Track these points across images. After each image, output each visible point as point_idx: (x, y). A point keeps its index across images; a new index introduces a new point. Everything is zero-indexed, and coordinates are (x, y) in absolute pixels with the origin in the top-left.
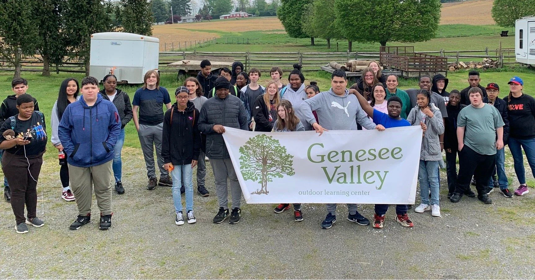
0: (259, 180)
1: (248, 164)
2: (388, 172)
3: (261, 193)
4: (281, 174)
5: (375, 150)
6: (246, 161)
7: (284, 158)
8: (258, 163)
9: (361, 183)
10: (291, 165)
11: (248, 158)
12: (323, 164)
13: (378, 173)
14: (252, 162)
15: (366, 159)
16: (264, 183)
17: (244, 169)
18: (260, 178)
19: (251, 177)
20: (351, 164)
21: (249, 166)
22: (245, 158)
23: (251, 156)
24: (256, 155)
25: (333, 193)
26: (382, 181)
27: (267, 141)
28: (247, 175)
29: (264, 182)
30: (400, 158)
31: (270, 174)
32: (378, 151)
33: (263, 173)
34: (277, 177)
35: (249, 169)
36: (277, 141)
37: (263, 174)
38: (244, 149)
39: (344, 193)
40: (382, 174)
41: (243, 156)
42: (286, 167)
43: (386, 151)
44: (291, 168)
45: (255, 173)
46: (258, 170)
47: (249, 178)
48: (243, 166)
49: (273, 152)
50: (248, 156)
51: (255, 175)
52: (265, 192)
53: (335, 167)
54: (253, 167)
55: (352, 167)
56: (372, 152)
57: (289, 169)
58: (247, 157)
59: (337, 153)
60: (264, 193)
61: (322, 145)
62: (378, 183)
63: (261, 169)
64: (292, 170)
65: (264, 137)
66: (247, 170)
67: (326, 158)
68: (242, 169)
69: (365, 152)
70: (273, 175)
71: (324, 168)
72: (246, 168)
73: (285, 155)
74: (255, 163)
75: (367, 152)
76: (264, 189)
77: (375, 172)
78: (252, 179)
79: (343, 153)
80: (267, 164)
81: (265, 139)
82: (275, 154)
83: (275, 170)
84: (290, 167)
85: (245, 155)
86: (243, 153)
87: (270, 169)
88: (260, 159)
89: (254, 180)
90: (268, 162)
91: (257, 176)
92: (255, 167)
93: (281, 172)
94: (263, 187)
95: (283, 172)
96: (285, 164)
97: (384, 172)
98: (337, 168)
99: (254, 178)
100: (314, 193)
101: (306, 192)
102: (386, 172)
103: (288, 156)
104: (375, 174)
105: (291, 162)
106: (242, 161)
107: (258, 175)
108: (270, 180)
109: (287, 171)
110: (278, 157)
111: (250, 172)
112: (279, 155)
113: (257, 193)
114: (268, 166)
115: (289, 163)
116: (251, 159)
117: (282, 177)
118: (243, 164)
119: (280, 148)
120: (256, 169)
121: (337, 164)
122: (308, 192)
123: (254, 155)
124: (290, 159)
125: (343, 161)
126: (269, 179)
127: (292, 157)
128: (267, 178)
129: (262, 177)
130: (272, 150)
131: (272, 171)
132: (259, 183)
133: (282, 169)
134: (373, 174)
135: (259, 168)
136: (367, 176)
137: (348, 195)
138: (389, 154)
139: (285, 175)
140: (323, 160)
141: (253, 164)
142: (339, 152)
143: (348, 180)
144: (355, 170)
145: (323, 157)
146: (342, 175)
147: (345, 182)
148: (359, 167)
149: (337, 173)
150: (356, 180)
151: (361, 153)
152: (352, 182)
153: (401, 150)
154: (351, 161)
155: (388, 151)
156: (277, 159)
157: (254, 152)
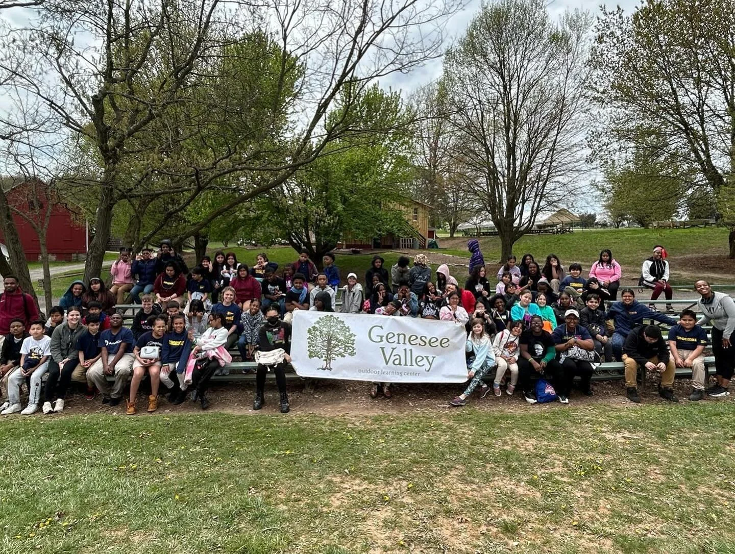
0: (324, 358)
1: (315, 344)
2: (436, 357)
3: (326, 369)
4: (343, 354)
5: (426, 337)
6: (313, 341)
7: (347, 337)
8: (323, 343)
9: (413, 365)
10: (353, 344)
11: (316, 339)
12: (382, 344)
13: (427, 357)
14: (318, 342)
15: (417, 344)
16: (328, 361)
17: (311, 348)
19: (317, 355)
20: (405, 347)
22: (313, 339)
23: (318, 337)
24: (323, 336)
25: (389, 374)
26: (431, 365)
27: (334, 321)
28: (314, 353)
29: (328, 359)
30: (448, 347)
31: (334, 353)
32: (428, 339)
33: (327, 352)
34: (340, 356)
35: (316, 348)
36: (343, 322)
37: (328, 354)
38: (312, 331)
39: (398, 373)
40: (430, 359)
41: (311, 336)
42: (348, 346)
43: (435, 340)
44: (353, 348)
45: (321, 352)
47: (315, 356)
48: (311, 346)
49: (338, 331)
50: (315, 337)
53: (391, 348)
54: (319, 347)
55: (405, 350)
56: (423, 338)
57: (351, 348)
59: (394, 335)
60: (328, 369)
61: (381, 327)
62: (427, 366)
63: (326, 348)
64: (354, 350)
65: (332, 317)
66: (314, 349)
67: (384, 339)
68: (309, 349)
69: (417, 338)
70: (336, 354)
71: (382, 348)
72: (313, 347)
74: (321, 343)
75: (419, 338)
76: (328, 365)
77: (425, 357)
79: (399, 335)
80: (332, 345)
81: (332, 320)
82: (340, 333)
83: (338, 350)
84: (353, 346)
85: (313, 336)
86: (311, 334)
87: (334, 349)
88: (326, 340)
89: (319, 358)
90: (333, 342)
91: (322, 354)
92: (321, 347)
95: (345, 352)
96: (348, 343)
97: (432, 357)
98: (393, 349)
99: (319, 356)
100: (372, 372)
101: (365, 371)
102: (434, 357)
103: (351, 335)
105: (354, 340)
106: (310, 341)
107: (324, 353)
108: (334, 358)
109: (349, 351)
110: (342, 336)
111: (316, 351)
112: (343, 334)
113: (322, 369)
115: (352, 342)
117: (344, 356)
118: (310, 344)
119: (345, 328)
120: (322, 349)
121: (394, 345)
122: (367, 371)
123: (321, 336)
124: (353, 338)
125: (398, 343)
126: (332, 358)
127: (355, 336)
128: (331, 356)
129: (326, 355)
130: (337, 329)
131: (336, 351)
132: (323, 360)
133: (345, 350)
134: (423, 359)
135: (324, 348)
136: (418, 360)
137: (401, 375)
138: (438, 343)
139: (346, 355)
140: (382, 341)
141: (319, 344)
143: (403, 362)
144: (408, 353)
145: (382, 337)
146: (398, 357)
147: (400, 364)
148: (411, 350)
149: (393, 354)
150: (409, 363)
151: (414, 338)
152: (406, 365)
153: (448, 340)
154: (404, 343)
155: (437, 340)
156: (341, 338)
157: (321, 332)
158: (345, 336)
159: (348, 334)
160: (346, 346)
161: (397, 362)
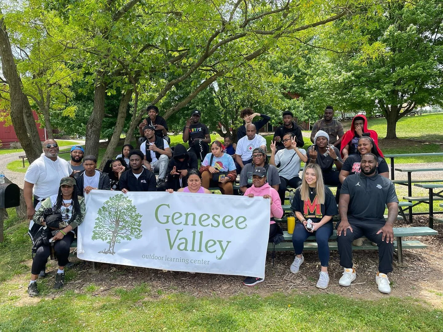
0: (108, 240)
1: (102, 225)
2: (230, 242)
3: (108, 253)
4: (130, 236)
5: (219, 216)
6: (101, 222)
7: (133, 218)
8: (111, 225)
9: (202, 251)
10: (139, 226)
11: (104, 220)
12: (167, 226)
13: (220, 242)
14: (106, 223)
15: (209, 225)
16: (112, 244)
17: (98, 229)
18: (110, 239)
19: (101, 237)
20: (194, 228)
21: (103, 227)
22: (101, 219)
23: (107, 218)
24: (111, 217)
25: (173, 260)
26: (224, 251)
27: (123, 200)
28: (99, 234)
29: (112, 242)
30: (244, 228)
31: (120, 236)
32: (222, 217)
33: (113, 234)
34: (126, 239)
35: (102, 229)
36: (131, 201)
37: (113, 236)
38: (102, 211)
39: (184, 260)
40: (224, 244)
41: (100, 217)
42: (135, 228)
43: (230, 218)
44: (140, 230)
45: (107, 234)
46: (110, 231)
47: (99, 238)
48: (98, 227)
49: (125, 211)
50: (104, 218)
51: (106, 235)
52: (112, 252)
53: (177, 230)
54: (106, 228)
55: (194, 232)
56: (216, 217)
57: (137, 230)
58: (102, 219)
59: (181, 215)
60: (110, 253)
61: (168, 206)
62: (219, 253)
63: (113, 230)
64: (140, 232)
65: (122, 197)
66: (100, 230)
67: (170, 219)
68: (95, 229)
69: (209, 217)
70: (122, 237)
71: (168, 231)
72: (100, 228)
73: (135, 214)
74: (109, 225)
75: (211, 217)
76: (111, 249)
77: (218, 241)
78: (102, 238)
79: (187, 215)
80: (120, 227)
81: (122, 199)
82: (127, 213)
83: (125, 233)
84: (139, 228)
85: (102, 216)
86: (100, 215)
87: (121, 231)
88: (114, 221)
89: (103, 240)
90: (120, 224)
91: (107, 236)
92: (107, 229)
93: (130, 235)
94: (110, 247)
95: (132, 235)
96: (134, 225)
97: (227, 242)
98: (179, 231)
99: (104, 238)
100: (156, 258)
101: (149, 256)
102: (229, 242)
103: (137, 216)
104: (218, 243)
105: (140, 222)
106: (98, 221)
107: (109, 236)
108: (119, 241)
109: (136, 233)
110: (129, 217)
111: (102, 232)
112: (130, 214)
113: (104, 253)
114: (120, 228)
115: (138, 223)
116: (106, 221)
117: (130, 239)
118: (97, 224)
119: (131, 208)
120: (108, 230)
121: (180, 227)
122: (151, 256)
123: (109, 217)
124: (139, 219)
125: (186, 224)
126: (117, 240)
127: (141, 216)
128: (116, 239)
129: (111, 238)
130: (124, 209)
131: (122, 234)
132: (107, 243)
133: (131, 232)
134: (215, 243)
135: (111, 230)
136: (209, 244)
137: (187, 263)
138: (233, 223)
139: (133, 238)
140: (167, 222)
141: (107, 225)
142: (183, 214)
143: (189, 247)
144: (198, 236)
145: (168, 217)
146: (184, 241)
147: (185, 249)
148: (201, 233)
149: (179, 237)
150: (197, 248)
151: (205, 217)
152: (193, 250)
153: (245, 220)
154: (194, 224)
155: (232, 219)
156: (128, 219)
157: (110, 213)
158: (131, 217)
159: (134, 214)
160: (132, 228)
161: (182, 247)
